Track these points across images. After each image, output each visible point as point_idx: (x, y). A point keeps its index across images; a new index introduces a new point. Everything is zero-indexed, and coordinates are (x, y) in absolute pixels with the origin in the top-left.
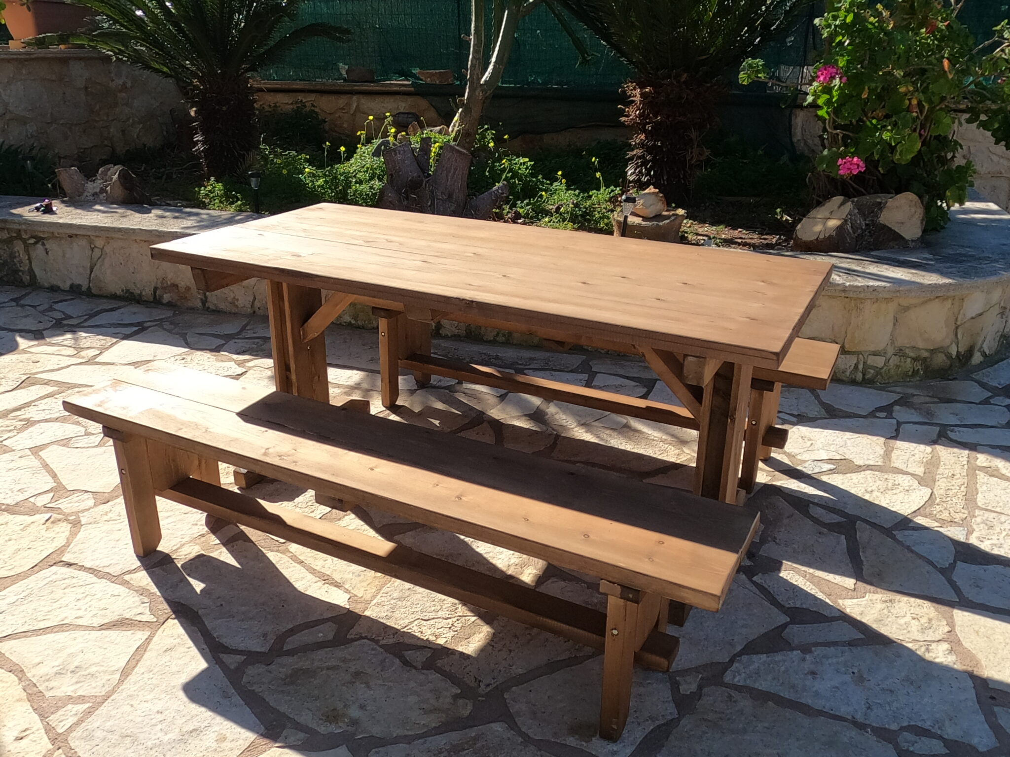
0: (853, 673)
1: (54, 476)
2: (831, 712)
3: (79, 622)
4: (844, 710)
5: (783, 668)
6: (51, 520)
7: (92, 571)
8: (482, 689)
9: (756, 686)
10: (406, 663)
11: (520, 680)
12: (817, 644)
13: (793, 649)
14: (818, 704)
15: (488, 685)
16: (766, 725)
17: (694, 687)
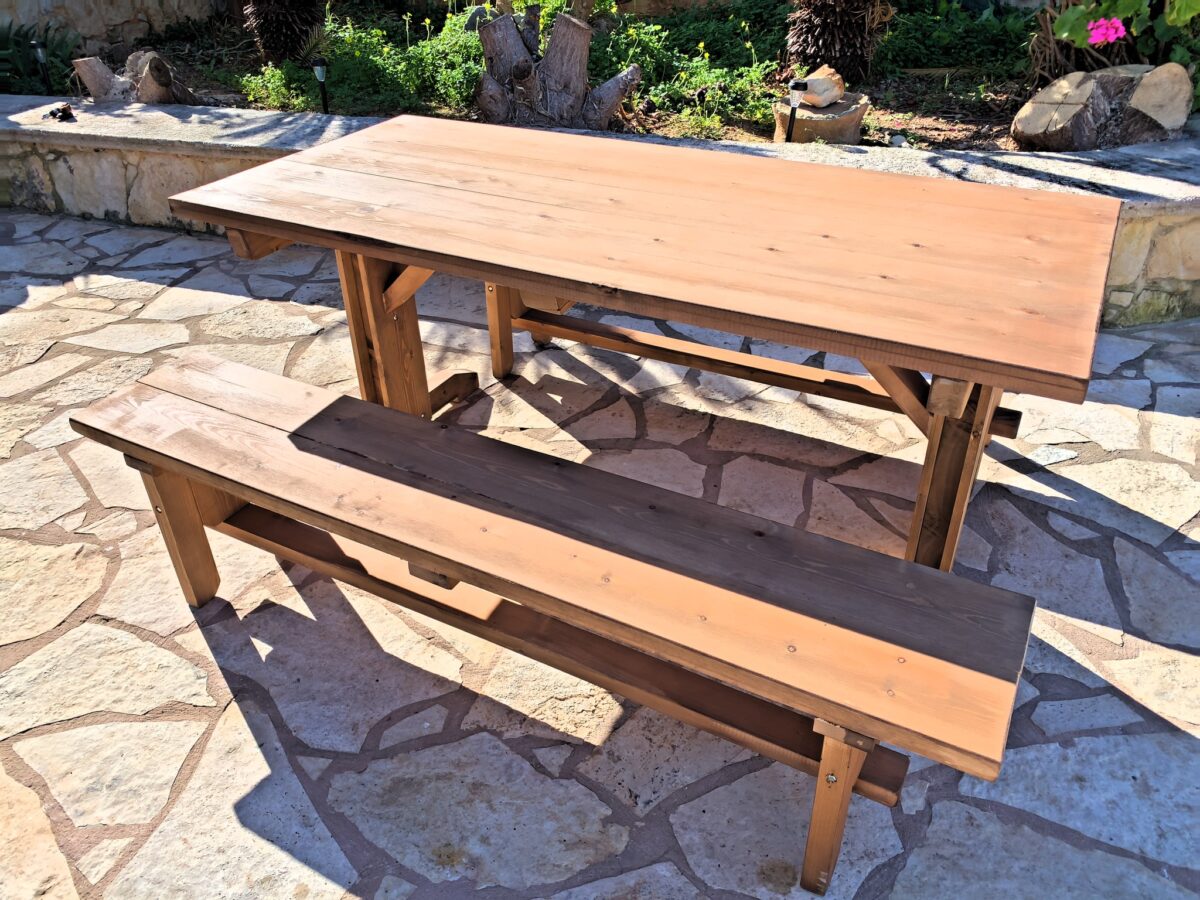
0: (1134, 778)
1: (87, 487)
2: (1112, 843)
3: (119, 708)
4: (1127, 841)
5: (1038, 773)
6: (84, 552)
7: (133, 629)
8: (640, 810)
9: (1005, 800)
10: (539, 768)
11: (689, 794)
12: (1080, 733)
13: (1048, 741)
14: (1091, 830)
15: (648, 803)
16: (1024, 864)
17: (920, 804)
